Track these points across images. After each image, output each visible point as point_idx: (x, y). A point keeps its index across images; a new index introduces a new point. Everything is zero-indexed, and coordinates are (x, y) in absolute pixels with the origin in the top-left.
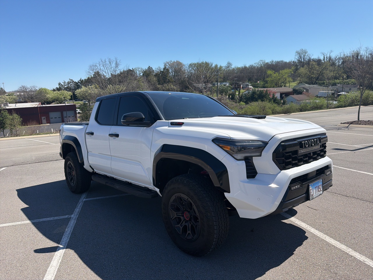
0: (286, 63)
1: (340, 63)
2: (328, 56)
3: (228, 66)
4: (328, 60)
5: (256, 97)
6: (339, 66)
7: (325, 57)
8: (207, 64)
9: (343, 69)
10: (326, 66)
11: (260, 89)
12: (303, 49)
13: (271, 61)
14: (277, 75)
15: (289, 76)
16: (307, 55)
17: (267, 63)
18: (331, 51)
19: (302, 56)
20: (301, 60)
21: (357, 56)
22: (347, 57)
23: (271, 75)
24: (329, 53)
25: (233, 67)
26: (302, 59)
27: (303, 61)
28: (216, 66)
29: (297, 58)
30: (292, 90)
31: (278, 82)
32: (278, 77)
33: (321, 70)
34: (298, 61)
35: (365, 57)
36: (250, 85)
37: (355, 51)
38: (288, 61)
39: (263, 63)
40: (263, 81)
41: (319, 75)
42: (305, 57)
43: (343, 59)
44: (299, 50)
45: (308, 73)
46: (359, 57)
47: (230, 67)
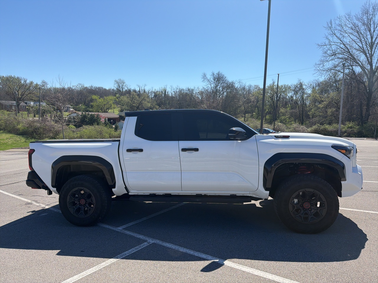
0: (105, 90)
1: (153, 96)
2: (143, 89)
3: (43, 84)
4: (143, 92)
5: (86, 120)
6: (152, 98)
7: (141, 89)
8: (19, 79)
9: (156, 102)
10: (144, 97)
11: (90, 113)
12: (121, 80)
13: (91, 86)
14: (103, 100)
15: (114, 103)
16: (124, 85)
17: (86, 88)
18: (145, 85)
19: (121, 85)
20: (119, 89)
21: (165, 92)
22: (158, 92)
23: (96, 100)
24: (143, 86)
25: (49, 86)
26: (121, 88)
27: (121, 90)
28: (32, 83)
29: (116, 86)
30: (119, 116)
31: (104, 108)
32: (104, 103)
33: (140, 100)
34: (117, 89)
35: (171, 93)
36: (72, 108)
37: (163, 88)
38: (107, 89)
39: (82, 86)
40: (84, 105)
41: (139, 105)
42: (123, 87)
43: (155, 93)
44: (117, 79)
45: (130, 102)
46: (166, 93)
47: (45, 86)
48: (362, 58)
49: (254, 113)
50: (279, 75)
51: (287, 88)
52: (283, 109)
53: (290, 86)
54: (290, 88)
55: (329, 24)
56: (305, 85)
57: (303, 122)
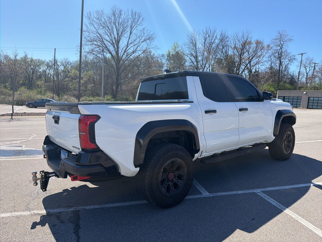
48: (111, 48)
49: (7, 84)
50: (55, 49)
51: (41, 63)
52: (39, 82)
53: (44, 61)
54: (43, 62)
55: (88, 14)
56: (59, 62)
57: (59, 95)
